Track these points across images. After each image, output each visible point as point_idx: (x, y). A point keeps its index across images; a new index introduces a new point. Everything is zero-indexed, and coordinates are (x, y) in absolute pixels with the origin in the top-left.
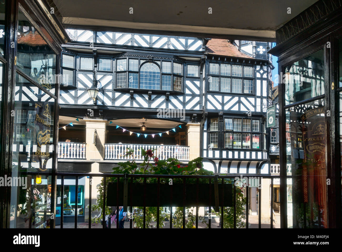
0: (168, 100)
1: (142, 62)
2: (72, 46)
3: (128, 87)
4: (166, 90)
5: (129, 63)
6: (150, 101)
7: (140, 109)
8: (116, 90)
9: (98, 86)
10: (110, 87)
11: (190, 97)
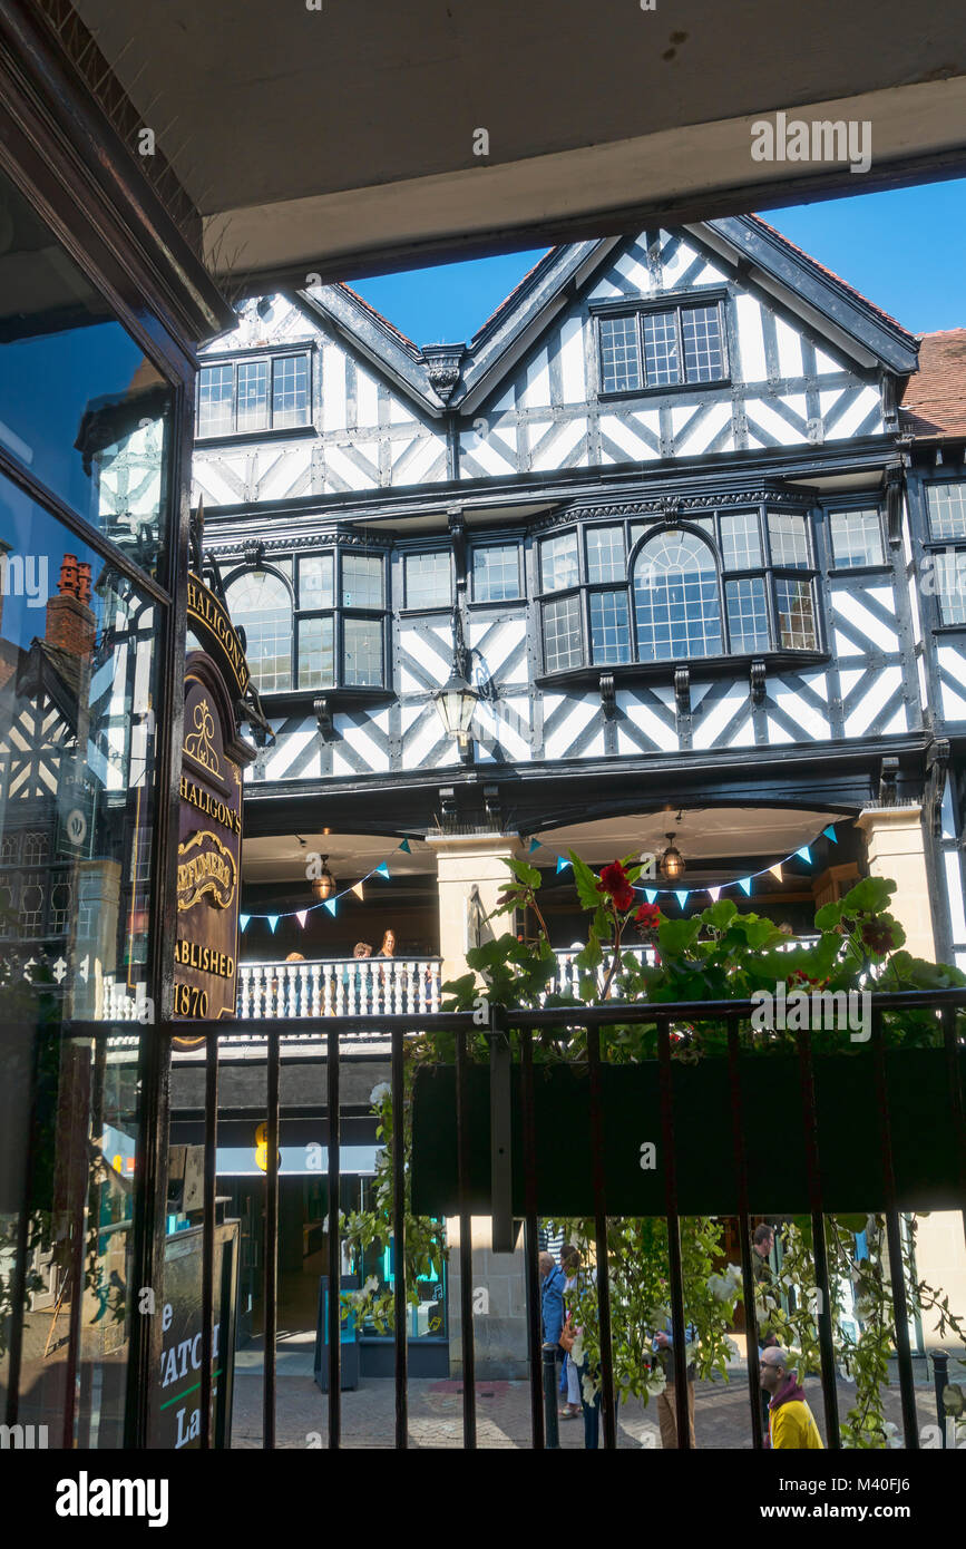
0: (761, 703)
1: (639, 532)
2: (374, 512)
3: (591, 662)
4: (750, 653)
5: (589, 547)
6: (689, 715)
7: (648, 765)
8: (545, 685)
9: (473, 673)
10: (521, 674)
11: (860, 673)
